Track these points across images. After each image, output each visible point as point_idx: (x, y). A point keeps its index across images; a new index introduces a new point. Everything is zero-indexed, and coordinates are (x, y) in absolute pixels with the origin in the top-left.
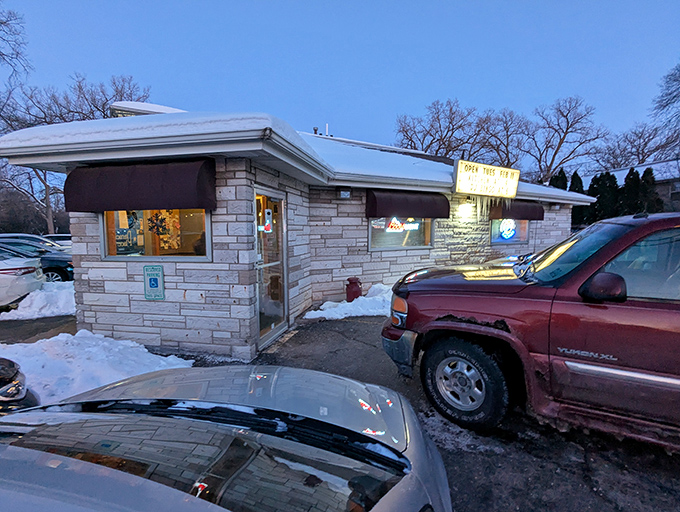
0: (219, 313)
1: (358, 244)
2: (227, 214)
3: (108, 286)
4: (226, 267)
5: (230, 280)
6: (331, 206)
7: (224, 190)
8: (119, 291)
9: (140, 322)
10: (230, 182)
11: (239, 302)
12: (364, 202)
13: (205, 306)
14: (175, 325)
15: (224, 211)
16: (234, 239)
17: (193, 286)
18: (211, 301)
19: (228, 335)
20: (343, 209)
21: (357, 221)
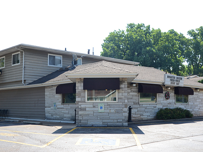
0: (119, 115)
1: (136, 101)
2: (122, 91)
3: (87, 109)
4: (122, 103)
5: (122, 107)
6: (129, 89)
7: (122, 85)
8: (91, 110)
9: (96, 119)
10: (123, 83)
11: (125, 112)
12: (138, 87)
13: (116, 113)
14: (107, 118)
15: (121, 90)
16: (124, 97)
17: (112, 108)
18: (117, 112)
19: (122, 120)
20: (133, 90)
21: (136, 94)
